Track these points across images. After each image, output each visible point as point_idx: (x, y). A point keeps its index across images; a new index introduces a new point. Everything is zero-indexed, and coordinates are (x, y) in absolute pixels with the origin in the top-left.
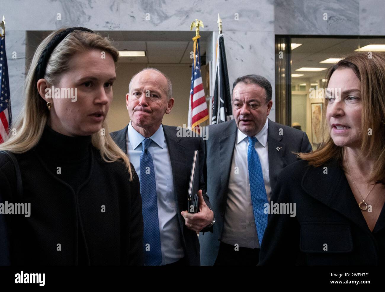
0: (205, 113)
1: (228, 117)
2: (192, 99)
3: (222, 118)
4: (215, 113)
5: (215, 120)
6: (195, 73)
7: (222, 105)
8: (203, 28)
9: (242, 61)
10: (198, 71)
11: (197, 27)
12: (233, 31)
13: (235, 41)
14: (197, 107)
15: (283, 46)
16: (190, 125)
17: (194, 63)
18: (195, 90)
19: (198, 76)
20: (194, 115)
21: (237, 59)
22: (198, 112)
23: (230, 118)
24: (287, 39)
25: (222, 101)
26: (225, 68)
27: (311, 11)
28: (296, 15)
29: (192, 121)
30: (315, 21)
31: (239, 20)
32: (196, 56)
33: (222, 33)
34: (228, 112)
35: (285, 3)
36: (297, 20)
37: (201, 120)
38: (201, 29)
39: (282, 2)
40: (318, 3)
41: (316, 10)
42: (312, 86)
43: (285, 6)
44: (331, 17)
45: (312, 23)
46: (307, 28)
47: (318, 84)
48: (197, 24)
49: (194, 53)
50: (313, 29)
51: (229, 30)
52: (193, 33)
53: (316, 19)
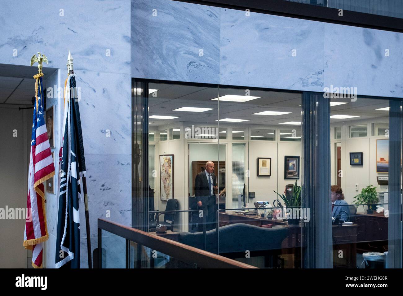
0: (50, 169)
1: (80, 173)
2: (34, 151)
3: (74, 175)
4: (65, 168)
5: (65, 176)
6: (38, 120)
7: (73, 159)
8: (46, 64)
9: (94, 106)
11: (39, 62)
12: (84, 70)
13: (85, 82)
14: (41, 162)
15: (140, 91)
16: (32, 182)
17: (36, 107)
18: (37, 141)
19: (41, 124)
20: (36, 171)
21: (88, 105)
22: (41, 167)
23: (83, 174)
24: (145, 83)
25: (74, 154)
26: (77, 115)
27: (171, 53)
28: (155, 57)
29: (34, 178)
30: (175, 66)
31: (91, 57)
32: (38, 99)
33: (73, 73)
34: (81, 167)
35: (142, 42)
36: (156, 62)
37: (46, 177)
38: (44, 66)
39: (139, 41)
40: (178, 46)
41: (176, 53)
42: (161, 136)
43: (142, 45)
44: (191, 62)
45: (171, 67)
46: (167, 73)
47: (168, 133)
48: (39, 58)
49: (36, 94)
50: (172, 74)
51: (78, 69)
52: (35, 70)
53: (176, 63)
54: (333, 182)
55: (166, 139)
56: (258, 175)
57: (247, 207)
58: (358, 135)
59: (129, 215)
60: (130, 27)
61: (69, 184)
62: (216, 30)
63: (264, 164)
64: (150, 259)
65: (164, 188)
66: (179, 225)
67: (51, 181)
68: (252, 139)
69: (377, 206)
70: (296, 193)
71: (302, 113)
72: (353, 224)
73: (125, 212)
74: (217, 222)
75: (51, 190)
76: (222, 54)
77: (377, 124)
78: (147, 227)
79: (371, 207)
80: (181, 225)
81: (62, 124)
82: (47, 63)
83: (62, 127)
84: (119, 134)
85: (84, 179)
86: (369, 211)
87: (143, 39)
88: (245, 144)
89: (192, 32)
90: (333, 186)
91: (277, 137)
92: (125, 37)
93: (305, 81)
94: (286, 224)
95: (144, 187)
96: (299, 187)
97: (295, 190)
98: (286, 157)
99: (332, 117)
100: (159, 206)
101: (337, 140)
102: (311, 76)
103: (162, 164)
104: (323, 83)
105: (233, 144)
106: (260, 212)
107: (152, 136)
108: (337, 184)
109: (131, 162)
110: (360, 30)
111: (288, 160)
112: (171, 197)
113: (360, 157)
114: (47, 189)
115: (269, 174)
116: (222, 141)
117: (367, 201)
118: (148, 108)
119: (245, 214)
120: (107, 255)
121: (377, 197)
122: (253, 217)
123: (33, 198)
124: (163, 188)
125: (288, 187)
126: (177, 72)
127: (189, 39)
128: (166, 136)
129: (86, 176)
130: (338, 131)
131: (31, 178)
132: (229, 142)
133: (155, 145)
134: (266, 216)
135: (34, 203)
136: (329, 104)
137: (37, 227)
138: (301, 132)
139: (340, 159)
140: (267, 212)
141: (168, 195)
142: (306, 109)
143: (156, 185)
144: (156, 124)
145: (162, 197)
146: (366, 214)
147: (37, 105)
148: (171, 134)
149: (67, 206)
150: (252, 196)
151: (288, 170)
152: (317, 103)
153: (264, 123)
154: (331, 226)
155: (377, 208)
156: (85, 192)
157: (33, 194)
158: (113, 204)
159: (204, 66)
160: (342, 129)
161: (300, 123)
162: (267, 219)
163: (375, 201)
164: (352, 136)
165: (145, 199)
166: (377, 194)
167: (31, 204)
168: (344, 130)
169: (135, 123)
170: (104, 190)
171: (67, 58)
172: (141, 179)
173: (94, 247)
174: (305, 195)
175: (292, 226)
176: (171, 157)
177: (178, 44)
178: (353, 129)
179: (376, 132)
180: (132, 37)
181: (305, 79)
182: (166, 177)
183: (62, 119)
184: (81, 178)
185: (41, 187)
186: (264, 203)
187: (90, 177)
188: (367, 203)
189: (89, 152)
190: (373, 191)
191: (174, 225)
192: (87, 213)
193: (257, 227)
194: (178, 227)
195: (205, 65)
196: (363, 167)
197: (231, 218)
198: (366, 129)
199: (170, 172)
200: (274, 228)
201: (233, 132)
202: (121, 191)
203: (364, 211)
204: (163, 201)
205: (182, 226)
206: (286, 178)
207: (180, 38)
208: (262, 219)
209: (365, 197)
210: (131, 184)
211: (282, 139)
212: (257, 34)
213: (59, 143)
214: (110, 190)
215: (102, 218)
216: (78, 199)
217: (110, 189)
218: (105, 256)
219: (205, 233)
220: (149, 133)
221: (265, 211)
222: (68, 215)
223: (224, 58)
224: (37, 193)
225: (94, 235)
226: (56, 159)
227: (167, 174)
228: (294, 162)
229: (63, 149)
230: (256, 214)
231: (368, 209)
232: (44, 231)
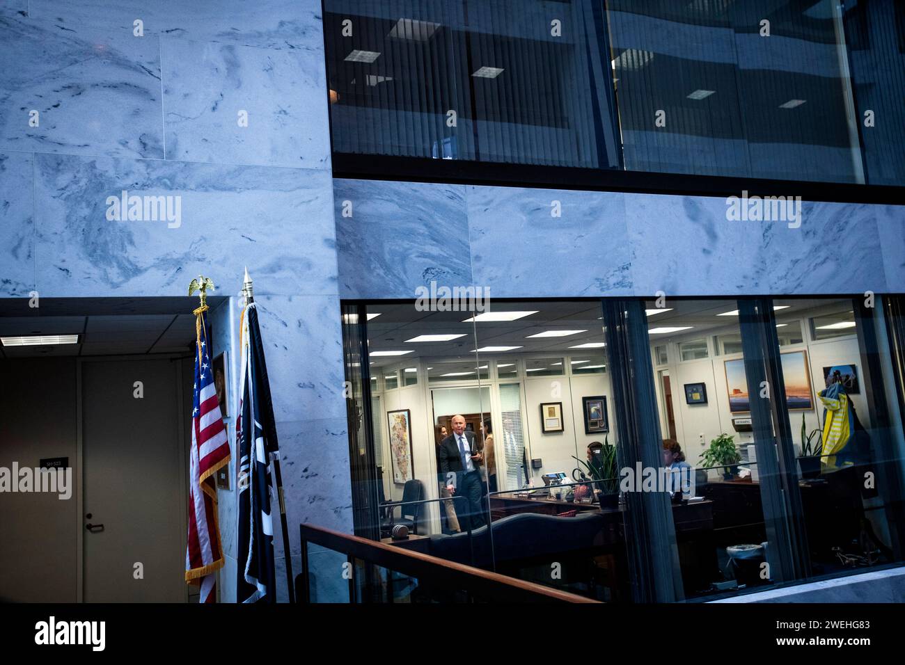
0: (224, 450)
1: (270, 454)
2: (198, 426)
3: (261, 458)
4: (246, 449)
5: (247, 462)
6: (202, 377)
7: (259, 433)
8: (212, 292)
10: (206, 372)
11: (201, 289)
12: (267, 295)
13: (270, 313)
14: (210, 441)
15: (353, 318)
16: (196, 475)
17: (198, 357)
18: (202, 408)
19: (207, 383)
20: (202, 456)
21: (276, 346)
22: (210, 450)
23: (275, 455)
24: (360, 306)
25: (258, 425)
26: (261, 364)
27: (396, 258)
28: (372, 266)
29: (199, 469)
30: (404, 277)
31: (277, 275)
32: (201, 344)
33: (253, 302)
34: (271, 446)
35: (353, 246)
36: (375, 274)
37: (217, 464)
38: (209, 294)
39: (348, 244)
40: (407, 246)
41: (404, 258)
42: (388, 381)
43: (353, 251)
44: (428, 269)
45: (398, 278)
46: (392, 288)
47: (398, 376)
48: (201, 284)
49: (198, 337)
51: (259, 294)
52: (195, 302)
53: (405, 272)
54: (665, 434)
55: (395, 386)
56: (544, 431)
57: (531, 486)
58: (694, 356)
59: (349, 514)
60: (333, 226)
61: (253, 474)
62: (462, 218)
63: (552, 413)
64: (386, 584)
65: (398, 463)
66: (425, 520)
67: (225, 470)
68: (529, 374)
69: (739, 468)
70: (608, 458)
71: (604, 329)
72: (705, 499)
73: (343, 511)
74: (487, 511)
75: (225, 484)
76: (473, 253)
77: (722, 337)
78: (378, 528)
79: (729, 470)
80: (428, 520)
81: (238, 379)
82: (214, 290)
83: (238, 384)
84: (326, 387)
85: (277, 464)
86: (726, 476)
87: (354, 241)
88: (518, 384)
89: (426, 225)
90: (666, 440)
91: (568, 369)
92: (327, 240)
93: (603, 283)
94: (598, 508)
95: (369, 463)
96: (612, 446)
97: (605, 452)
98: (585, 399)
99: (651, 332)
100: (393, 493)
101: (661, 366)
102: (612, 273)
103: (391, 426)
104: (632, 283)
105: (501, 386)
106: (553, 491)
107: (375, 381)
109: (346, 430)
110: (679, 199)
111: (588, 403)
112: (409, 478)
113: (701, 390)
114: (219, 483)
115: (560, 428)
116: (483, 382)
117: (721, 460)
118: (368, 341)
119: (530, 496)
120: (318, 583)
121: (736, 452)
122: (543, 500)
123: (197, 500)
124: (395, 463)
125: (593, 446)
126: (408, 285)
127: (422, 235)
128: (395, 380)
129: (279, 458)
130: (662, 352)
131: (193, 469)
132: (493, 383)
133: (379, 397)
134: (563, 496)
135: (200, 509)
136: (645, 313)
137: (205, 546)
138: (606, 358)
139: (670, 395)
140: (564, 491)
141: (404, 474)
142: (610, 323)
143: (385, 460)
144: (379, 364)
145: (395, 478)
146: (722, 481)
147: (200, 355)
148: (402, 377)
149: (252, 508)
150: (537, 465)
151: (590, 419)
152: (626, 312)
153: (544, 349)
154: (670, 506)
155: (739, 470)
156: (279, 483)
157: (198, 493)
158: (323, 499)
159: (448, 272)
160: (667, 347)
161: (602, 345)
162: (565, 501)
163: (734, 459)
164: (685, 357)
165: (372, 482)
166: (736, 448)
167: (196, 511)
168: (672, 351)
169: (349, 365)
170: (307, 477)
171: (243, 279)
172: (363, 451)
173: (297, 571)
174: (622, 457)
175: (607, 511)
176: (406, 413)
177: (406, 244)
178: (683, 348)
179: (722, 348)
180: (337, 239)
181: (603, 279)
182: (400, 445)
183: (239, 372)
184: (272, 462)
185: (209, 482)
186: (558, 476)
187: (285, 458)
188: (721, 462)
189: (282, 420)
190: (730, 443)
191: (418, 521)
192: (283, 517)
193: (551, 516)
194: (424, 525)
195: (450, 271)
196: (707, 406)
197: (511, 505)
198: (705, 345)
199: (405, 438)
200: (579, 516)
201: (499, 366)
202: (334, 477)
203: (719, 476)
204: (398, 485)
205: (430, 522)
206: (588, 432)
207: (409, 234)
208: (558, 503)
209: (718, 453)
210: (348, 463)
211: (576, 371)
212: (524, 218)
213: (235, 408)
214: (316, 478)
215: (306, 523)
216: (268, 497)
217: (317, 475)
218: (315, 585)
219: (469, 533)
220: (372, 379)
221: (561, 489)
222: (254, 523)
223: (478, 258)
224: (204, 493)
225: (295, 551)
226: (232, 436)
227: (401, 440)
228: (598, 406)
229: (242, 418)
230: (546, 494)
231: (724, 473)
232: (217, 552)
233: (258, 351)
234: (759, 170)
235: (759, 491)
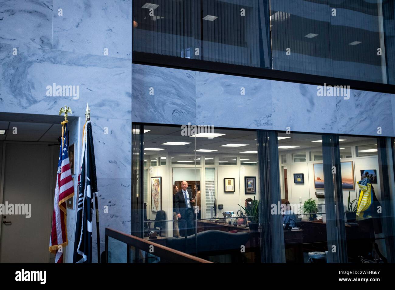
0: (71, 190)
1: (93, 193)
2: (59, 178)
3: (89, 195)
4: (82, 190)
5: (82, 196)
6: (63, 154)
7: (88, 183)
8: (71, 114)
9: (104, 143)
10: (65, 152)
11: (65, 112)
12: (97, 118)
13: (98, 126)
14: (65, 185)
15: (137, 131)
16: (57, 201)
17: (62, 145)
18: (62, 169)
19: (65, 157)
20: (61, 192)
21: (100, 142)
22: (65, 190)
23: (96, 194)
24: (141, 126)
25: (88, 179)
26: (92, 150)
27: (160, 104)
28: (148, 107)
29: (59, 198)
30: (164, 113)
31: (102, 108)
32: (64, 139)
33: (90, 120)
34: (94, 189)
35: (140, 97)
36: (149, 111)
37: (68, 197)
38: (69, 115)
39: (138, 96)
40: (166, 99)
41: (164, 104)
42: (152, 162)
43: (140, 99)
44: (175, 110)
45: (160, 114)
46: (157, 118)
47: (157, 161)
48: (65, 110)
49: (63, 135)
50: (162, 119)
51: (93, 117)
52: (62, 118)
53: (164, 111)
54: (283, 197)
55: (156, 165)
56: (225, 191)
57: (217, 217)
58: (299, 160)
59: (129, 224)
60: (131, 86)
61: (84, 202)
62: (193, 87)
63: (229, 183)
64: (144, 259)
65: (155, 202)
66: (166, 230)
67: (71, 199)
68: (220, 164)
69: (317, 215)
70: (255, 206)
71: (257, 144)
72: (300, 229)
73: (126, 222)
74: (195, 228)
75: (71, 206)
76: (197, 104)
77: (313, 152)
78: (143, 232)
79: (312, 216)
81: (81, 156)
82: (71, 113)
83: (80, 159)
84: (122, 163)
85: (96, 198)
86: (311, 219)
87: (141, 94)
88: (214, 168)
89: (175, 89)
90: (283, 200)
91: (239, 162)
92: (127, 93)
93: (258, 122)
94: (248, 230)
95: (140, 201)
96: (257, 201)
97: (254, 203)
98: (246, 178)
99: (279, 147)
100: (151, 216)
101: (283, 164)
102: (262, 118)
103: (152, 184)
104: (272, 123)
105: (206, 168)
106: (228, 220)
107: (146, 162)
108: (285, 199)
109: (131, 184)
110: (298, 85)
111: (247, 180)
112: (159, 209)
113: (301, 176)
114: (68, 206)
115: (233, 191)
116: (198, 166)
117: (308, 211)
118: (144, 143)
119: (216, 222)
120: (112, 256)
121: (316, 207)
122: (222, 224)
123: (57, 213)
124: (153, 202)
126: (165, 117)
127: (173, 94)
128: (156, 162)
129: (97, 195)
130: (284, 158)
131: (56, 198)
132: (202, 167)
133: (147, 170)
134: (232, 223)
135: (58, 217)
136: (277, 138)
137: (59, 235)
138: (257, 159)
139: (287, 179)
140: (233, 220)
141: (157, 207)
142: (260, 142)
143: (148, 199)
144: (149, 154)
145: (153, 209)
146: (308, 221)
147: (63, 144)
148: (159, 161)
149: (83, 219)
150: (221, 207)
151: (247, 187)
152: (268, 137)
153: (228, 152)
154: (283, 231)
155: (317, 216)
156: (97, 208)
157: (57, 210)
158: (117, 217)
159: (184, 112)
160: (287, 156)
161: (256, 152)
162: (233, 225)
163: (315, 211)
164: (295, 161)
165: (141, 210)
166: (316, 205)
167: (56, 218)
168: (289, 157)
169: (134, 153)
170: (110, 206)
171: (86, 109)
172: (138, 195)
173: (102, 250)
174: (261, 206)
175: (253, 231)
176: (160, 179)
177: (165, 98)
178: (295, 156)
179: (313, 158)
180: (132, 93)
181: (258, 121)
182: (156, 194)
183: (81, 153)
184: (94, 197)
185: (63, 205)
186: (230, 213)
187: (101, 196)
188: (309, 212)
189: (100, 178)
190: (313, 203)
191: (162, 230)
192: (98, 224)
193: (225, 232)
194: (165, 232)
195: (185, 112)
196: (304, 185)
197: (207, 226)
198: (305, 156)
199: (159, 190)
200: (239, 233)
201: (206, 159)
202: (123, 206)
203: (307, 218)
204: (153, 212)
205: (168, 231)
206: (246, 193)
207: (167, 93)
208: (229, 226)
209: (307, 207)
210: (130, 201)
211: (242, 164)
212: (223, 89)
213: (78, 171)
214: (115, 206)
215: (108, 228)
216: (91, 214)
217: (115, 205)
218: (110, 257)
219: (186, 237)
220: (144, 161)
221: (232, 220)
222: (83, 226)
223: (199, 107)
224: (60, 209)
225: (102, 241)
226: (75, 183)
227: (157, 191)
228: (252, 181)
229: (81, 176)
230: (224, 222)
231: (310, 217)
232: (65, 239)
233: (91, 144)
234: (337, 74)
235: (326, 227)
